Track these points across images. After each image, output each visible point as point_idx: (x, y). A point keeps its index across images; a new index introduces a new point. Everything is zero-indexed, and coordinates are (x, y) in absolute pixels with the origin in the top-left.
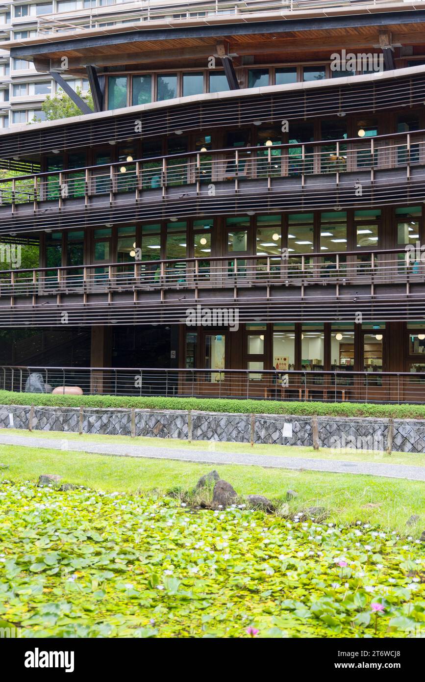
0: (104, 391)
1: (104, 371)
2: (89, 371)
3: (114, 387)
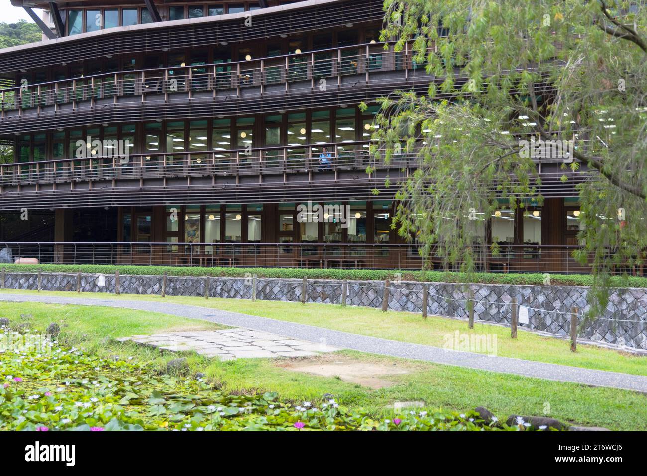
0: (64, 261)
1: (65, 245)
2: (53, 245)
3: (73, 257)
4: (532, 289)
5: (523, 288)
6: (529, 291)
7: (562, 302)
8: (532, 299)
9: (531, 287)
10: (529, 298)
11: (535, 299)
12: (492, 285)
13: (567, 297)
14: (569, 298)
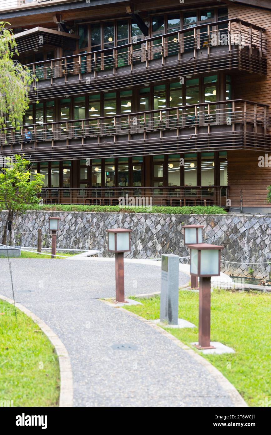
4: (92, 214)
5: (88, 214)
6: (90, 215)
7: (104, 222)
8: (91, 221)
9: (91, 213)
10: (89, 220)
11: (92, 220)
12: (74, 212)
13: (107, 219)
14: (108, 220)
